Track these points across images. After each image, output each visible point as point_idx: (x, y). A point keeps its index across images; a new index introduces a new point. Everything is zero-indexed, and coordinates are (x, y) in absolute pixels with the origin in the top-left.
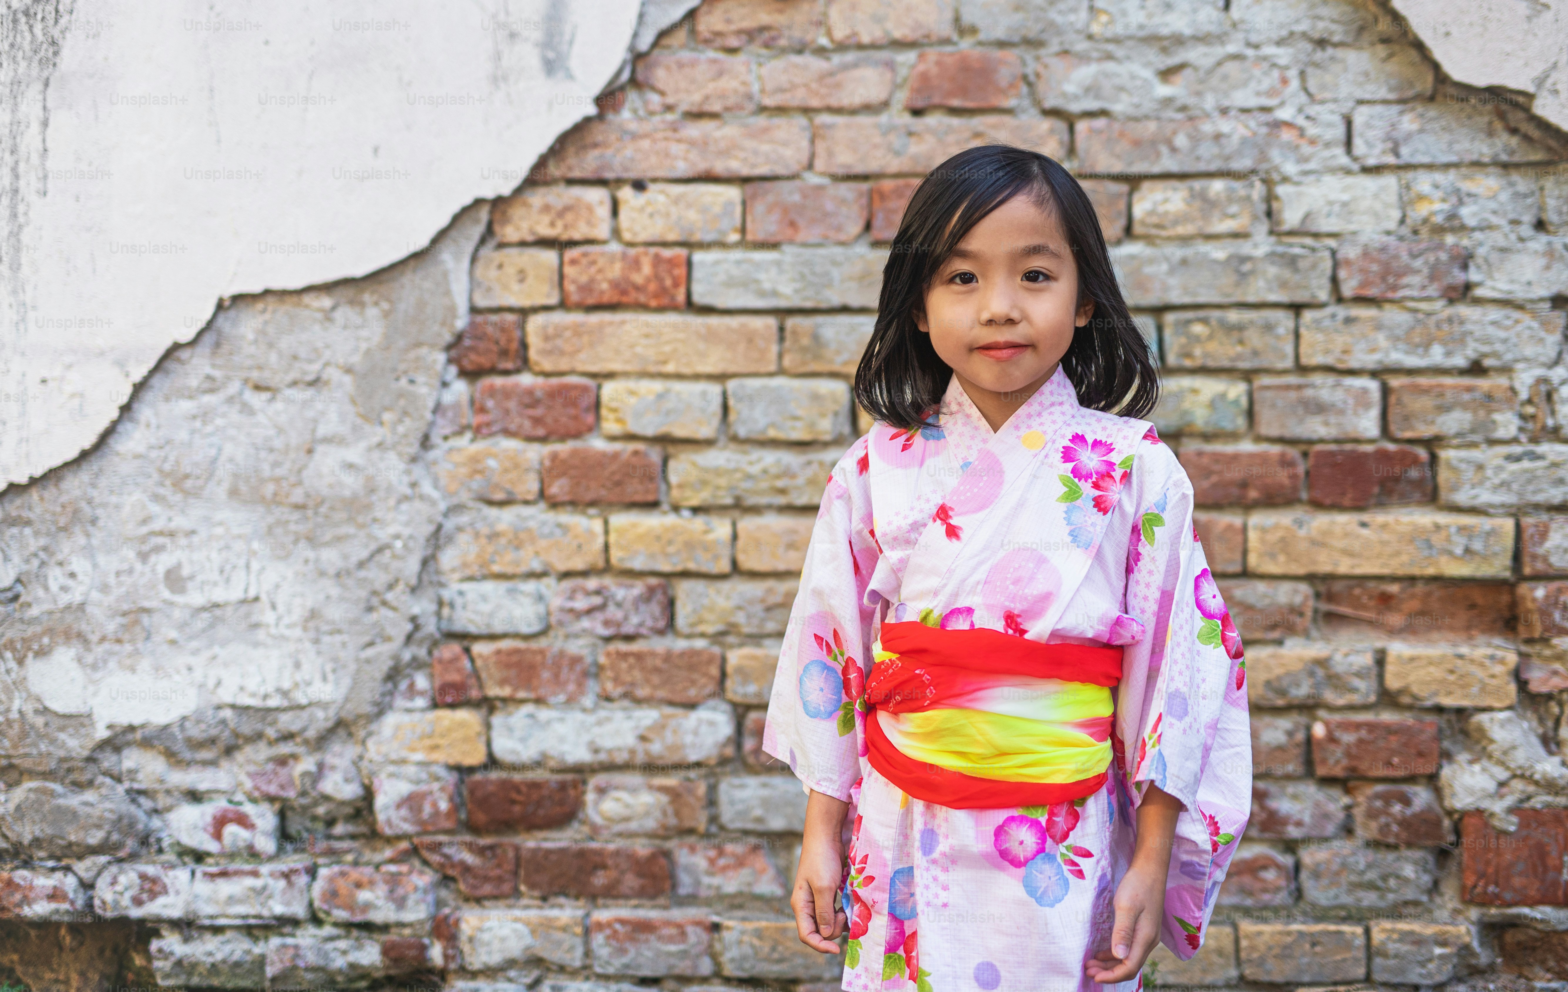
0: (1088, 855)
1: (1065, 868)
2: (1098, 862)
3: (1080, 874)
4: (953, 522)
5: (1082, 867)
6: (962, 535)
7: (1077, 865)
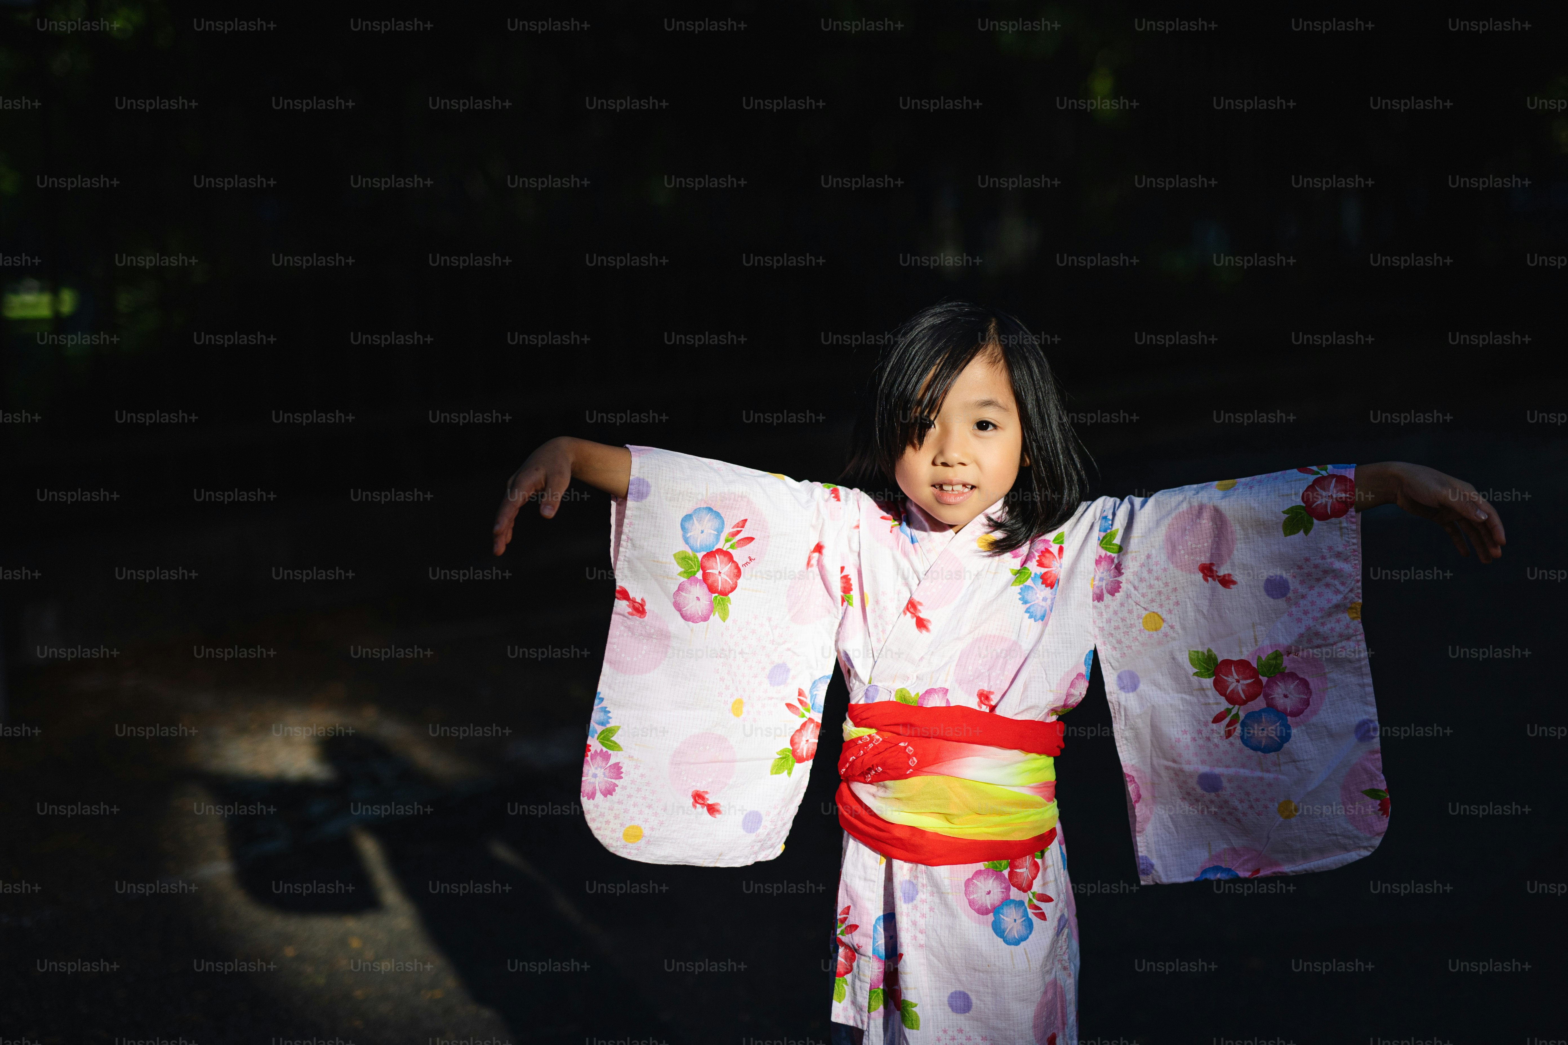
0: (1049, 899)
1: (1030, 912)
2: (1057, 905)
3: (1042, 916)
4: (921, 615)
5: (1044, 910)
6: (930, 627)
7: (1040, 909)
